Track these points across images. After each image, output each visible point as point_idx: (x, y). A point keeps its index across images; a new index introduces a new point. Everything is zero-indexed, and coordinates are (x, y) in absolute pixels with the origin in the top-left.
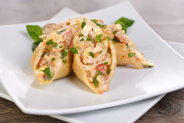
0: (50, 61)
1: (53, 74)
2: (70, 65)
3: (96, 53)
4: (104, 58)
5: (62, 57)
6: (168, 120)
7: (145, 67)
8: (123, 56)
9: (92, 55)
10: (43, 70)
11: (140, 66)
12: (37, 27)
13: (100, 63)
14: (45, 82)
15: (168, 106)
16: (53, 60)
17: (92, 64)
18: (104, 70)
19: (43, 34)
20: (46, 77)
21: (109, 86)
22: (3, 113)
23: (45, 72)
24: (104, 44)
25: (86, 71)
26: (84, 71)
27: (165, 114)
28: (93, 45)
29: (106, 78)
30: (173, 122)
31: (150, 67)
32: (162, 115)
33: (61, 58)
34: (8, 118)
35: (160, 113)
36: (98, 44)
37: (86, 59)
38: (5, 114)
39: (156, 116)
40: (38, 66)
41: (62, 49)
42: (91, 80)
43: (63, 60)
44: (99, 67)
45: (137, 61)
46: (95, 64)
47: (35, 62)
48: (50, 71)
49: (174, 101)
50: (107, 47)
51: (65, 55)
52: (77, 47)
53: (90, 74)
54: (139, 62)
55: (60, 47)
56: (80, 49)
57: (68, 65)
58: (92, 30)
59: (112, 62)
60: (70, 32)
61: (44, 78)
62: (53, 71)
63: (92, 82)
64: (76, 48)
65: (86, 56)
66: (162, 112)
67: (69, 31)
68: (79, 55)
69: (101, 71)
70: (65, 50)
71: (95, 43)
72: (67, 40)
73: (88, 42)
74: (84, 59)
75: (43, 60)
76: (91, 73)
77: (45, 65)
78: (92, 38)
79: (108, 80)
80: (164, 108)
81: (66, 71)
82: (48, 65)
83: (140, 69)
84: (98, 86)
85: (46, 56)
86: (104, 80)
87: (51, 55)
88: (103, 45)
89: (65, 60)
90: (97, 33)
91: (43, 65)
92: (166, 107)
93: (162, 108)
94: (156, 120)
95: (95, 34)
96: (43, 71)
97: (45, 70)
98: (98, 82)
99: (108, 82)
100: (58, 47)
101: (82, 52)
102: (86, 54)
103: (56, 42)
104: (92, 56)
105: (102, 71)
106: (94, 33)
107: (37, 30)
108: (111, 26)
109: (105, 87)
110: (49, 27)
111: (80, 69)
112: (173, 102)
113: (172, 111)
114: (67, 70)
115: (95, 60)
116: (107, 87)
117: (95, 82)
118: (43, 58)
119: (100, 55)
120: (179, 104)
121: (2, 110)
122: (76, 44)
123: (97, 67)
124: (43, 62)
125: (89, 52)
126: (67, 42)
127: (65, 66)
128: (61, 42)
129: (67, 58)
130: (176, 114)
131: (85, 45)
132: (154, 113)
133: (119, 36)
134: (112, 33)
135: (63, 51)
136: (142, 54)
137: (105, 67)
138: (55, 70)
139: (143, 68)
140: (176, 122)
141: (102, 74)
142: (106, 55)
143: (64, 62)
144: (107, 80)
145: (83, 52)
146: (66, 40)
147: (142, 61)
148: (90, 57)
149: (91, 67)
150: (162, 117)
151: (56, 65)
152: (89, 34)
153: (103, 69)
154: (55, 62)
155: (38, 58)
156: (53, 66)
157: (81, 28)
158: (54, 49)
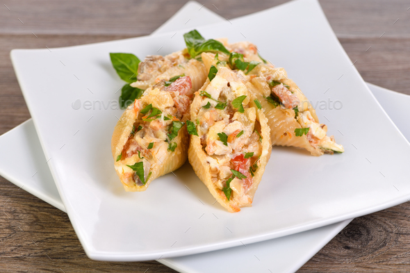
0: (145, 147)
1: (150, 173)
2: (184, 150)
3: (231, 135)
4: (246, 142)
5: (168, 139)
6: (360, 264)
7: (327, 152)
8: (285, 134)
9: (224, 138)
10: (131, 165)
11: (318, 151)
12: (130, 57)
13: (239, 154)
14: (134, 187)
15: (364, 232)
16: (151, 146)
17: (222, 156)
18: (245, 168)
19: (139, 80)
20: (136, 181)
21: (253, 198)
22: (58, 236)
23: (134, 170)
24: (247, 116)
25: (210, 168)
26: (207, 168)
27: (356, 251)
28: (229, 116)
29: (248, 184)
30: (368, 268)
31: (335, 152)
32: (350, 251)
33: (166, 141)
34: (66, 247)
35: (347, 248)
36: (236, 115)
37: (211, 146)
38: (62, 238)
39: (339, 253)
40: (124, 155)
41: (168, 122)
42: (220, 185)
43: (170, 144)
44: (237, 161)
45: (313, 140)
46: (228, 155)
47: (117, 148)
48: (144, 168)
49: (378, 222)
50: (254, 121)
51: (174, 136)
52: (196, 120)
53: (218, 174)
54: (316, 143)
55: (166, 119)
56: (202, 125)
57: (179, 153)
58: (229, 85)
59: (260, 151)
60: (188, 84)
61: (132, 181)
62: (149, 168)
63: (221, 189)
64: (195, 123)
65: (213, 142)
66: (351, 245)
67: (187, 81)
68: (200, 137)
69: (238, 171)
70: (175, 124)
71: (231, 112)
72: (180, 101)
73: (218, 111)
74: (208, 146)
75: (133, 143)
76: (220, 174)
77: (136, 153)
78: (227, 100)
79: (251, 187)
80: (356, 236)
81: (175, 164)
82: (141, 154)
83: (318, 155)
84: (232, 196)
85: (137, 138)
86: (244, 187)
87: (147, 135)
88: (245, 117)
89: (173, 144)
90: (236, 92)
91: (133, 153)
92: (361, 235)
93: (353, 236)
94: (336, 262)
95: (233, 93)
96: (131, 167)
97: (134, 166)
98: (232, 191)
99: (250, 190)
100: (163, 117)
101: (205, 132)
102: (212, 137)
103: (158, 107)
104: (222, 141)
105: (240, 170)
106: (231, 91)
107: (131, 63)
108: (267, 72)
109: (245, 199)
110: (150, 66)
111: (201, 164)
112: (375, 223)
113: (370, 243)
114: (178, 161)
115: (229, 148)
116: (249, 199)
117: (227, 191)
118: (133, 140)
119: (238, 140)
120: (385, 229)
121: (56, 229)
122: (195, 115)
123: (232, 160)
124: (133, 148)
125: (219, 134)
126: (181, 105)
127: (173, 155)
128: (168, 108)
129: (177, 140)
130: (376, 252)
131: (211, 118)
132: (335, 247)
133: (280, 93)
134: (267, 86)
135: (171, 125)
136: (322, 127)
137: (248, 162)
138: (153, 165)
139: (322, 153)
140: (375, 268)
141: (241, 176)
142: (251, 137)
143: (171, 149)
144: (248, 187)
145: (208, 130)
146: (178, 101)
147: (322, 141)
148: (220, 143)
149: (221, 161)
150: (349, 256)
151: (156, 156)
152: (221, 92)
153: (243, 166)
154: (154, 151)
155: (124, 139)
156: (151, 157)
157: (208, 79)
158: (153, 124)
